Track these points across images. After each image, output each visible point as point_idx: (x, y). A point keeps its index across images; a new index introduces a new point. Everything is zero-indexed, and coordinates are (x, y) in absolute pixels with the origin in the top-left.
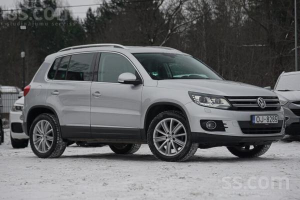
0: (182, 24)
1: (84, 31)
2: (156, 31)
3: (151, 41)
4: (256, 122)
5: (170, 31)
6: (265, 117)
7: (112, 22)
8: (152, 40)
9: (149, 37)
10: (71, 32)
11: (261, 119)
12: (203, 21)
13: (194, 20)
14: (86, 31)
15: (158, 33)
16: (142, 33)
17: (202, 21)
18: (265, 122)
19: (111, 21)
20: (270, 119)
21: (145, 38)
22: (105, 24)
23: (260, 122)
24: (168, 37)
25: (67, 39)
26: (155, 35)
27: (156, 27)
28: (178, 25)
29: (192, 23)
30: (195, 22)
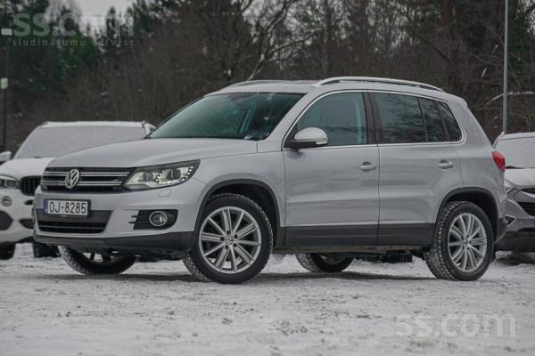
0: (286, 44)
1: (99, 51)
2: (237, 56)
3: (227, 74)
4: (49, 212)
5: (262, 56)
6: (63, 204)
7: (153, 36)
8: (229, 72)
9: (224, 67)
10: (75, 53)
11: (56, 207)
12: (325, 41)
13: (308, 39)
14: (103, 51)
15: (241, 60)
16: (211, 59)
17: (322, 40)
18: (62, 212)
19: (150, 35)
20: (71, 207)
21: (216, 68)
22: (141, 40)
23: (54, 212)
24: (259, 67)
25: (67, 66)
26: (235, 62)
27: (237, 47)
28: (277, 47)
29: (304, 45)
30: (308, 43)
